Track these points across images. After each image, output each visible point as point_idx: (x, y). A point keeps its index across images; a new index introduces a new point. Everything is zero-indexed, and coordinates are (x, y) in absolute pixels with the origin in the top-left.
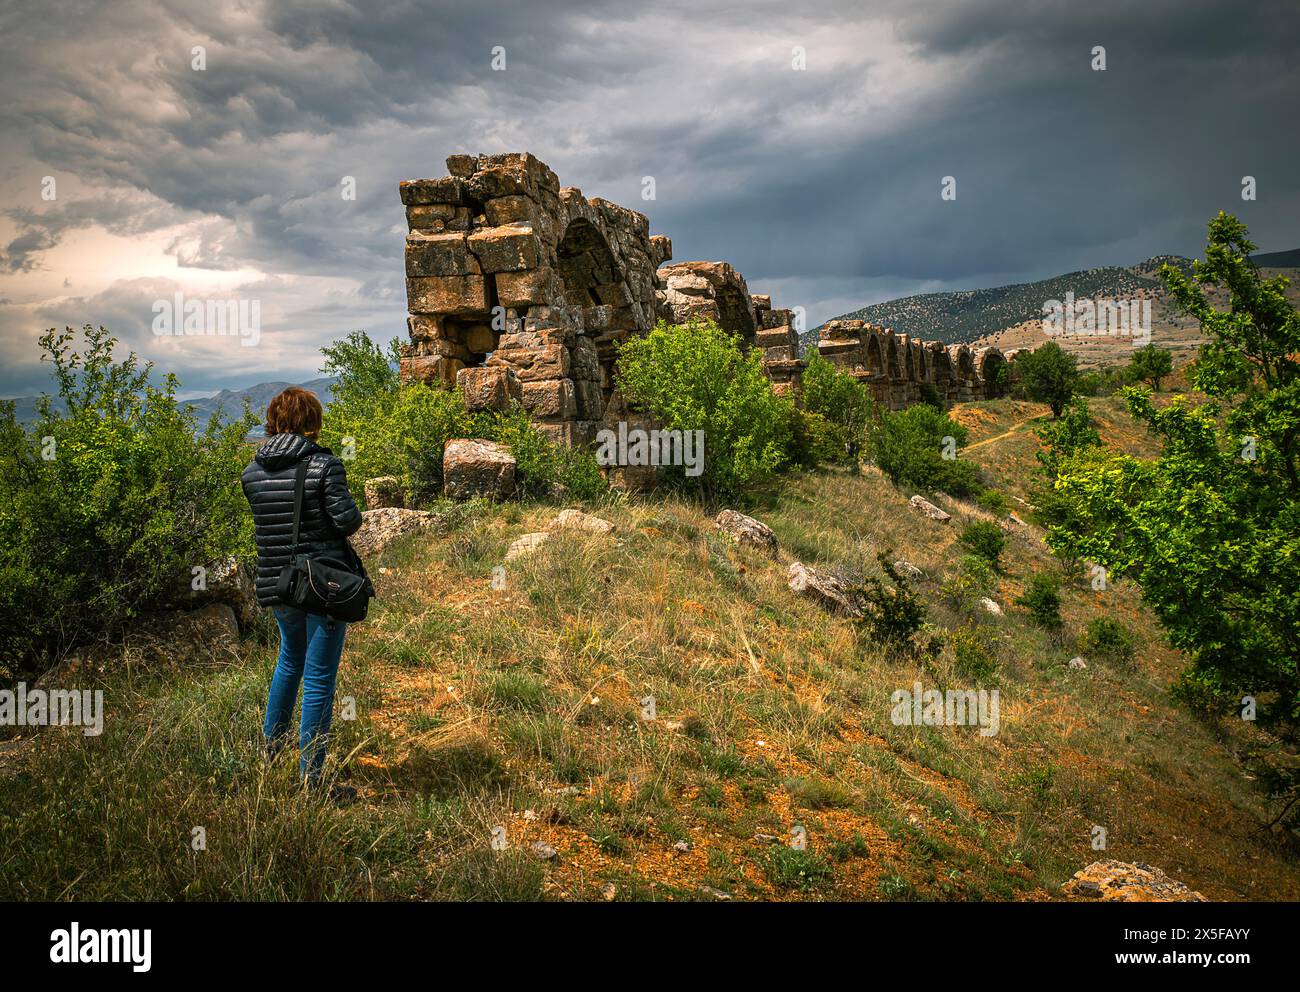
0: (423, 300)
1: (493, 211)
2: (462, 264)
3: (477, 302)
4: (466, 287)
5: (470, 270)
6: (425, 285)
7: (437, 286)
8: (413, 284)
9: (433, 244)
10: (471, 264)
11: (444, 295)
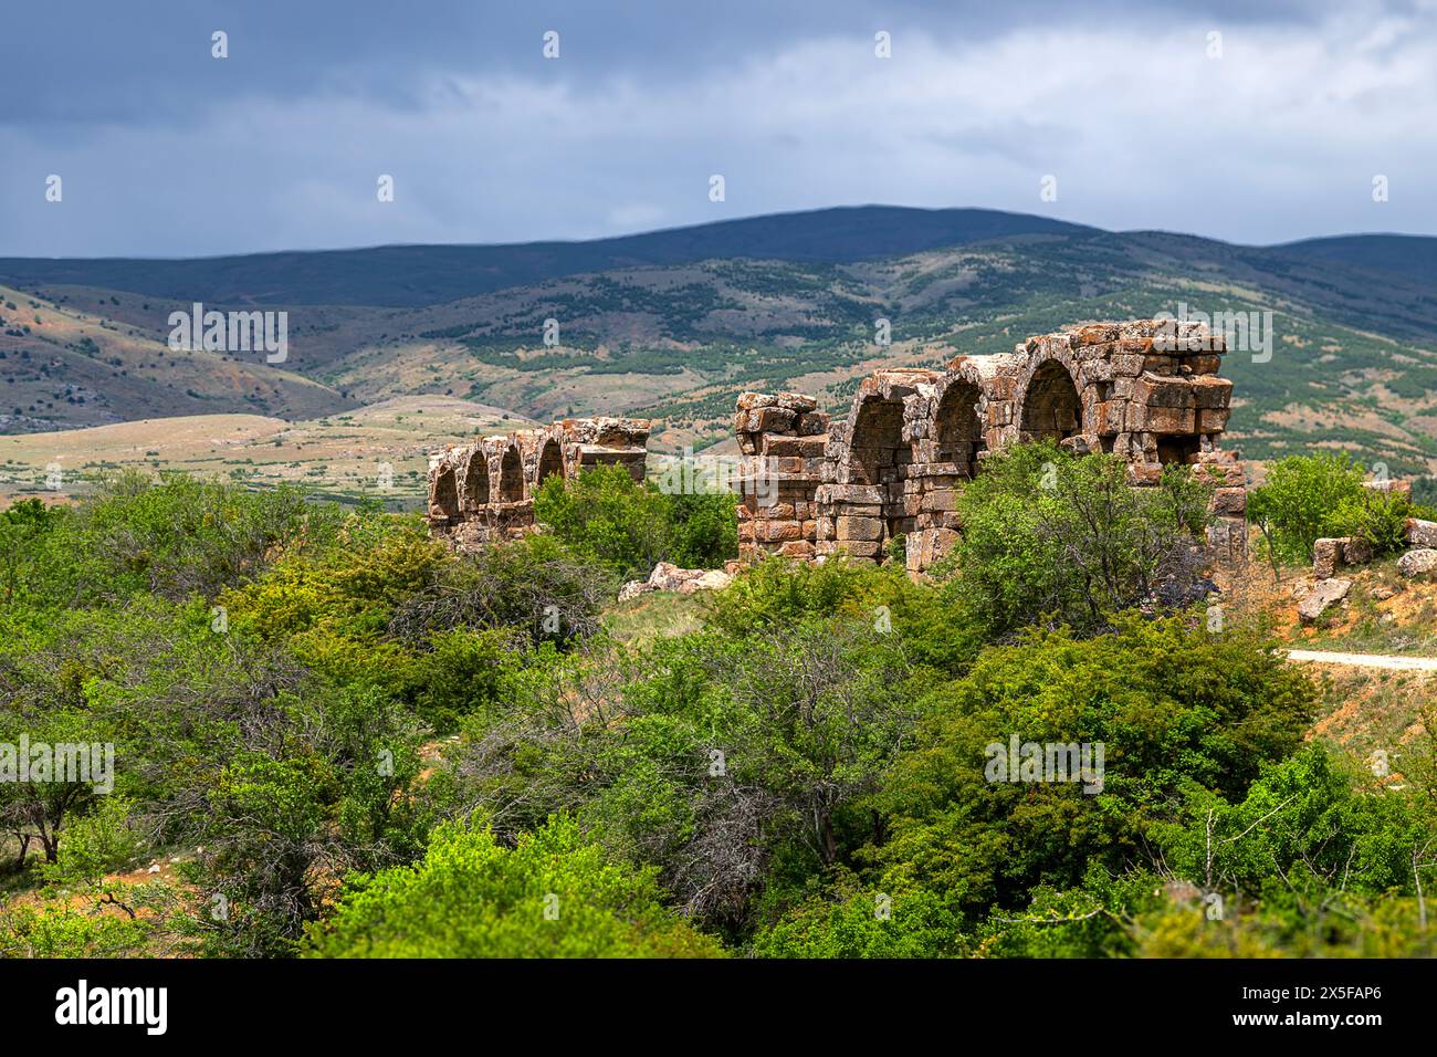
0: (1154, 423)
1: (1198, 363)
2: (1185, 399)
3: (1189, 428)
4: (1184, 416)
5: (1188, 405)
6: (1157, 412)
7: (1165, 414)
8: (1149, 410)
9: (1171, 385)
10: (1191, 400)
11: (1168, 420)
